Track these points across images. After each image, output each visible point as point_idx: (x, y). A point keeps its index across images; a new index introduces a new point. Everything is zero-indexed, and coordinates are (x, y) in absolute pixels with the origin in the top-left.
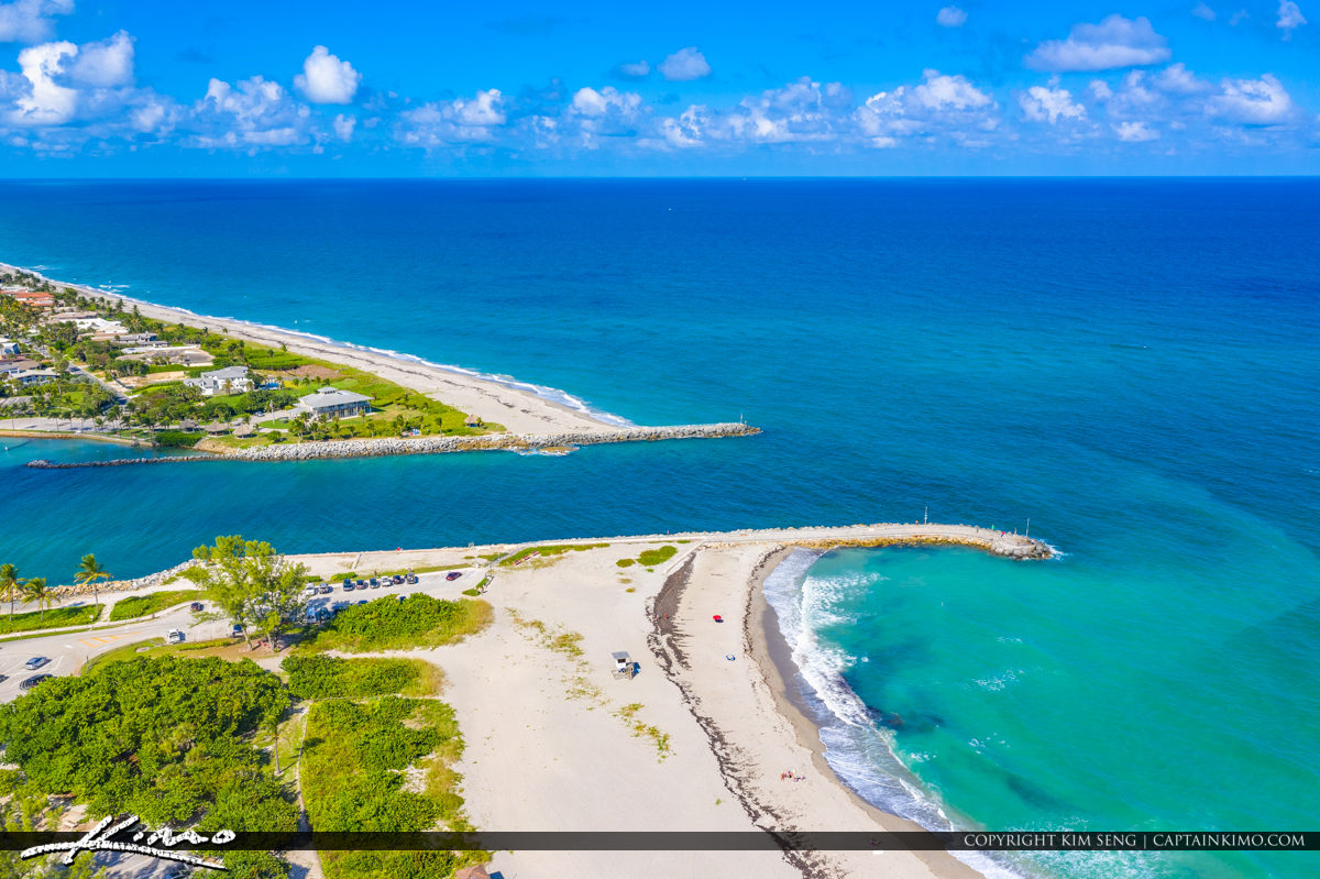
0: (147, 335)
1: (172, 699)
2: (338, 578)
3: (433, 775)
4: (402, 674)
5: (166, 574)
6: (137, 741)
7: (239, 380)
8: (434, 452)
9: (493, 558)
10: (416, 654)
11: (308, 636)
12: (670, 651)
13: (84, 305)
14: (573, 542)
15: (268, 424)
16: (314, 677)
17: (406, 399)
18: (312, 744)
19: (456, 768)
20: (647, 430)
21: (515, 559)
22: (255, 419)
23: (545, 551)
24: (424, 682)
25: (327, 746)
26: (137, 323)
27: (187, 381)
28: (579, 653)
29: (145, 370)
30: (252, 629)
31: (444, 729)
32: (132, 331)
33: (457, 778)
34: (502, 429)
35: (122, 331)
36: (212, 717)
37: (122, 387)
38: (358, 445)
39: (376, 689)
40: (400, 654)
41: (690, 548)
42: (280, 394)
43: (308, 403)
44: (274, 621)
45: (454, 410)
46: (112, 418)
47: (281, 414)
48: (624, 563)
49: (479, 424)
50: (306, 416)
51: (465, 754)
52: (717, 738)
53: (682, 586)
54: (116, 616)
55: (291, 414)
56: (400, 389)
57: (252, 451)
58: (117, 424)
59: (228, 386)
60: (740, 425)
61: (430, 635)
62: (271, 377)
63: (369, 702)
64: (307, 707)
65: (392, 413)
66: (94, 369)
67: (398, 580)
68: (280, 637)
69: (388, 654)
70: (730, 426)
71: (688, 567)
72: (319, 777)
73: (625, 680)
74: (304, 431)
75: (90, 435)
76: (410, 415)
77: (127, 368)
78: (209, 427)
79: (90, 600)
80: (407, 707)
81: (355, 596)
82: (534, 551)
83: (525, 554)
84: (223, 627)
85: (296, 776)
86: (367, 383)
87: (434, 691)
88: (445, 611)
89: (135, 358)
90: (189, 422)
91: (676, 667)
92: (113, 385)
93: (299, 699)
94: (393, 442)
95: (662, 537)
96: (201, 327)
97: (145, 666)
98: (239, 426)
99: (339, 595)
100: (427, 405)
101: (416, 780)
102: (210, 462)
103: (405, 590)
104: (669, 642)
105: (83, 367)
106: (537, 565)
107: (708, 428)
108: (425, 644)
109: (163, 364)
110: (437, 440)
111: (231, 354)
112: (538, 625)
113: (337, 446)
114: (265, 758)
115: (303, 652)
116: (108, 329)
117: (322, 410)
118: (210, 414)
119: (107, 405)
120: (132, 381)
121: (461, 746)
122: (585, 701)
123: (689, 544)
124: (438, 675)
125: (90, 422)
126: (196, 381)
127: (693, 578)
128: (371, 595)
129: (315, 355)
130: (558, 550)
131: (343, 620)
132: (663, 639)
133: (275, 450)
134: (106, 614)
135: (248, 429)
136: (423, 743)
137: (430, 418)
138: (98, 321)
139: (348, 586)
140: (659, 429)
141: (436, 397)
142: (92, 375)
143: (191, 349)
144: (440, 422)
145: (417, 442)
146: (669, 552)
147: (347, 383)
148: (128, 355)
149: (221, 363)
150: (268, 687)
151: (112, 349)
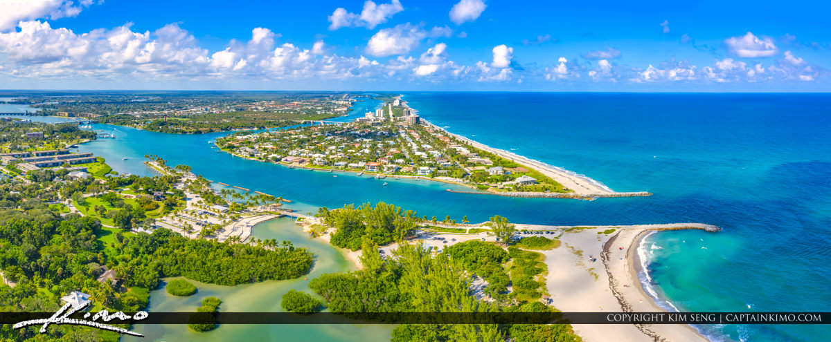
0: (475, 154)
1: (484, 251)
2: (522, 231)
3: (540, 278)
4: (536, 255)
5: (480, 224)
6: (477, 259)
7: (499, 170)
8: (553, 197)
9: (563, 229)
10: (540, 251)
11: (514, 244)
12: (605, 256)
13: (458, 142)
14: (587, 226)
15: (507, 185)
16: (515, 253)
17: (547, 180)
18: (513, 267)
19: (546, 277)
20: (617, 193)
21: (570, 230)
22: (504, 183)
23: (578, 228)
24: (541, 258)
25: (517, 268)
26: (472, 150)
27: (486, 170)
28: (581, 255)
29: (474, 165)
30: (501, 240)
31: (544, 269)
32: (471, 152)
33: (546, 280)
34: (574, 192)
35: (468, 152)
36: (493, 256)
37: (468, 170)
38: (531, 194)
39: (529, 258)
40: (536, 251)
41: (619, 230)
42: (511, 176)
43: (519, 180)
44: (507, 238)
45: (561, 185)
46: (467, 179)
47: (511, 182)
48: (599, 233)
49: (567, 190)
50: (518, 184)
51: (548, 275)
52: (611, 277)
53: (614, 240)
54: (470, 233)
55: (514, 183)
56: (546, 177)
57: (502, 193)
58: (468, 181)
59: (497, 172)
60: (646, 192)
61: (544, 247)
62: (509, 170)
63: (527, 261)
64: (512, 260)
65: (542, 184)
66: (461, 163)
67: (538, 233)
68: (507, 242)
69: (533, 251)
70: (644, 193)
71: (617, 235)
72: (514, 274)
73: (592, 263)
74: (517, 189)
75: (460, 183)
76: (547, 186)
77: (470, 164)
78: (491, 185)
79: (464, 228)
80: (536, 263)
81: (527, 236)
82: (575, 228)
83: (572, 229)
84: (494, 239)
85: (509, 273)
86: (536, 174)
87: (543, 260)
88: (548, 241)
89: (472, 161)
90: (486, 183)
91: (606, 260)
92: (466, 169)
93: (511, 257)
94: (541, 193)
95: (613, 226)
96: (490, 152)
97: (478, 243)
98: (499, 185)
99: (523, 235)
100: (553, 183)
101: (536, 278)
102: (491, 195)
103: (539, 236)
104: (606, 255)
105: (458, 162)
106: (576, 232)
107: (636, 193)
108: (542, 249)
109: (479, 164)
110: (554, 194)
111: (498, 162)
112: (572, 248)
113: (525, 193)
114: (503, 269)
115: (512, 247)
116: (465, 151)
117: (522, 182)
118: (491, 181)
119: (465, 175)
120: (471, 168)
121: (548, 273)
122: (580, 267)
123: (618, 229)
124: (544, 257)
125: (461, 180)
126: (488, 170)
127: (618, 238)
128: (530, 236)
129: (522, 163)
130: (582, 228)
131: (523, 241)
132: (605, 253)
133: (509, 193)
134: (467, 232)
135: (502, 186)
136: (539, 271)
137: (552, 187)
138: (462, 148)
139: (525, 233)
140: (621, 193)
141: (556, 180)
142: (461, 165)
143: (487, 160)
144: (555, 188)
145: (548, 194)
146: (613, 230)
147: (530, 174)
148: (470, 160)
149: (495, 165)
150: (505, 253)
151: (466, 158)
